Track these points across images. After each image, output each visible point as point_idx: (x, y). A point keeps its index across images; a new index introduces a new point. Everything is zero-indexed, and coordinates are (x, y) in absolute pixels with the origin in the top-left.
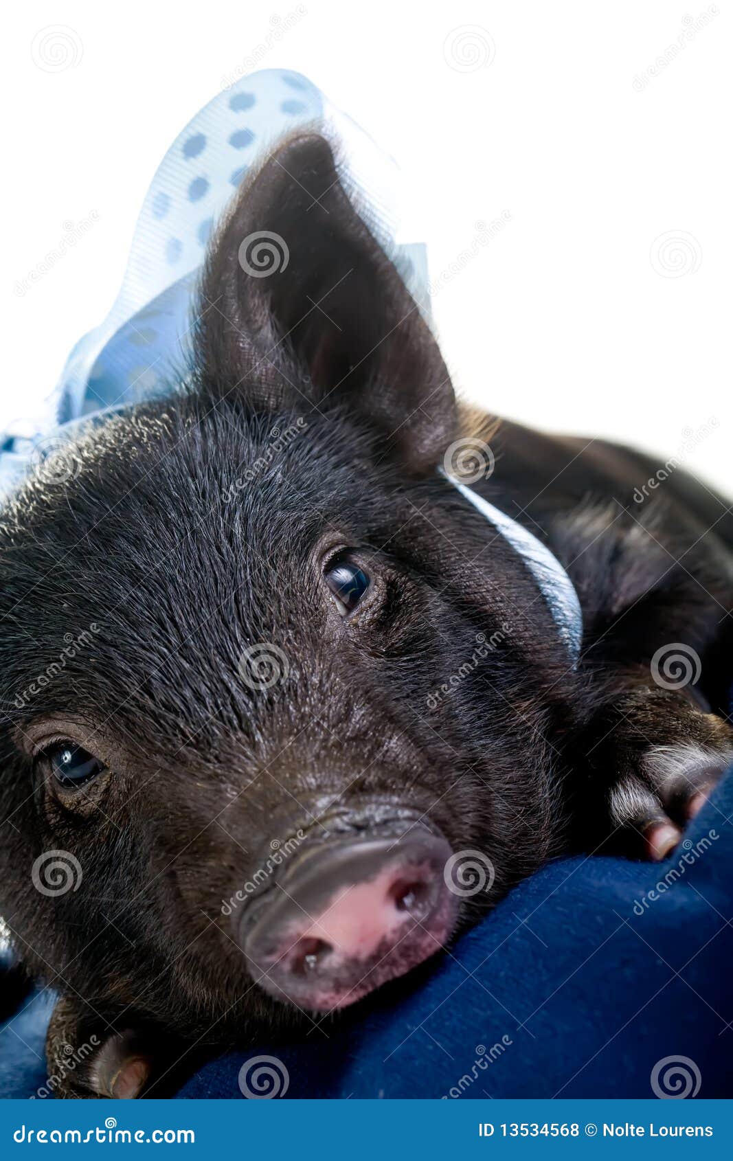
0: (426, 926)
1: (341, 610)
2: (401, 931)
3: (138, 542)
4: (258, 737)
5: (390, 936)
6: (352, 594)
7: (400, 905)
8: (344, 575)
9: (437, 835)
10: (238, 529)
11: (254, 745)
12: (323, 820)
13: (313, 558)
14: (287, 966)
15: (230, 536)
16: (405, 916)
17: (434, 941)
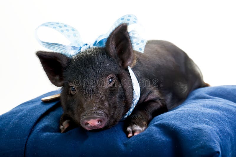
0: (100, 126)
1: (108, 83)
2: (98, 125)
3: (88, 68)
4: (91, 97)
5: (96, 125)
6: (110, 82)
7: (98, 122)
8: (110, 80)
9: (106, 116)
10: (100, 71)
11: (90, 98)
12: (93, 110)
13: (108, 77)
14: (84, 124)
15: (99, 72)
16: (98, 124)
17: (101, 127)
